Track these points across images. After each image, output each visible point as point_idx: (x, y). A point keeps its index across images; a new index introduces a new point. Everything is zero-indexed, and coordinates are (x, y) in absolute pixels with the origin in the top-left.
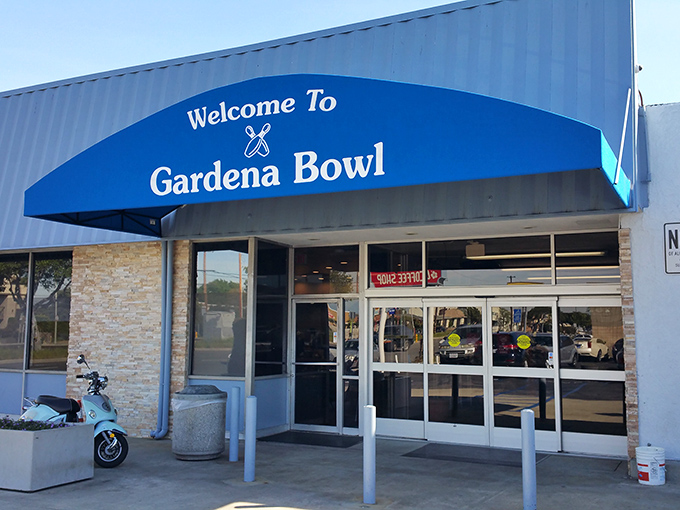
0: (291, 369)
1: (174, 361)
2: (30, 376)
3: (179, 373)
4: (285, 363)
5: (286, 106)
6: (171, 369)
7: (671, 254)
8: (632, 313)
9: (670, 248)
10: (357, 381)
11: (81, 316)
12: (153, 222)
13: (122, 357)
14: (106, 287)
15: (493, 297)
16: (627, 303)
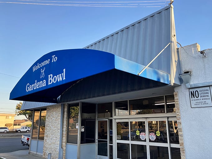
0: (97, 141)
1: (63, 139)
2: (39, 141)
3: (64, 142)
4: (95, 139)
5: (47, 62)
6: (62, 141)
7: (192, 100)
8: (181, 123)
9: (192, 98)
10: (112, 146)
11: (47, 125)
12: (55, 99)
13: (53, 137)
14: (52, 117)
15: (148, 118)
16: (179, 120)
